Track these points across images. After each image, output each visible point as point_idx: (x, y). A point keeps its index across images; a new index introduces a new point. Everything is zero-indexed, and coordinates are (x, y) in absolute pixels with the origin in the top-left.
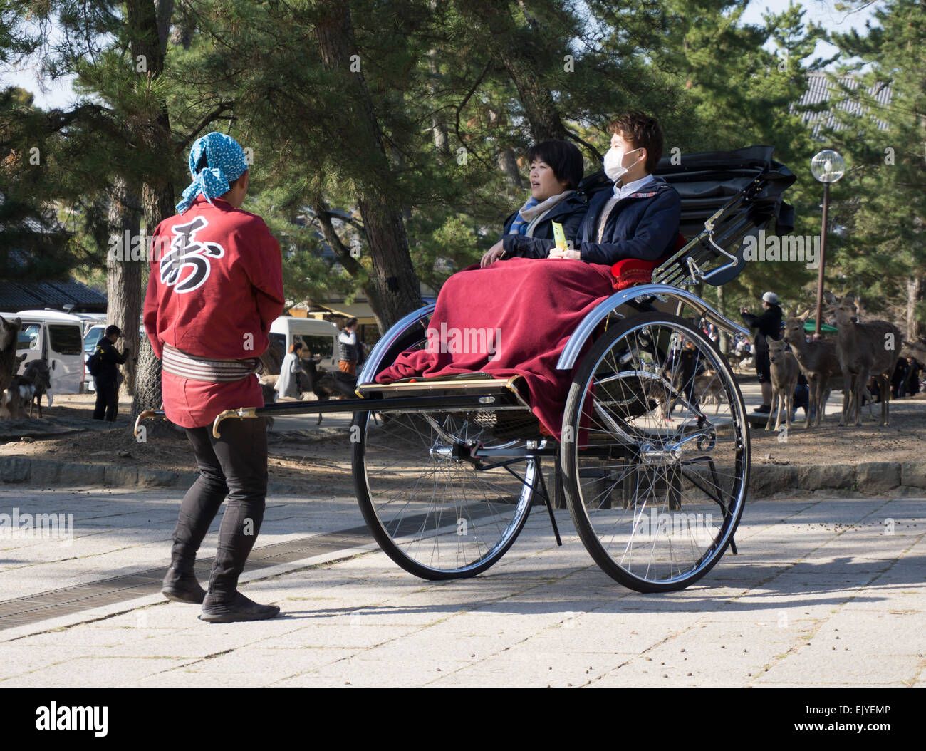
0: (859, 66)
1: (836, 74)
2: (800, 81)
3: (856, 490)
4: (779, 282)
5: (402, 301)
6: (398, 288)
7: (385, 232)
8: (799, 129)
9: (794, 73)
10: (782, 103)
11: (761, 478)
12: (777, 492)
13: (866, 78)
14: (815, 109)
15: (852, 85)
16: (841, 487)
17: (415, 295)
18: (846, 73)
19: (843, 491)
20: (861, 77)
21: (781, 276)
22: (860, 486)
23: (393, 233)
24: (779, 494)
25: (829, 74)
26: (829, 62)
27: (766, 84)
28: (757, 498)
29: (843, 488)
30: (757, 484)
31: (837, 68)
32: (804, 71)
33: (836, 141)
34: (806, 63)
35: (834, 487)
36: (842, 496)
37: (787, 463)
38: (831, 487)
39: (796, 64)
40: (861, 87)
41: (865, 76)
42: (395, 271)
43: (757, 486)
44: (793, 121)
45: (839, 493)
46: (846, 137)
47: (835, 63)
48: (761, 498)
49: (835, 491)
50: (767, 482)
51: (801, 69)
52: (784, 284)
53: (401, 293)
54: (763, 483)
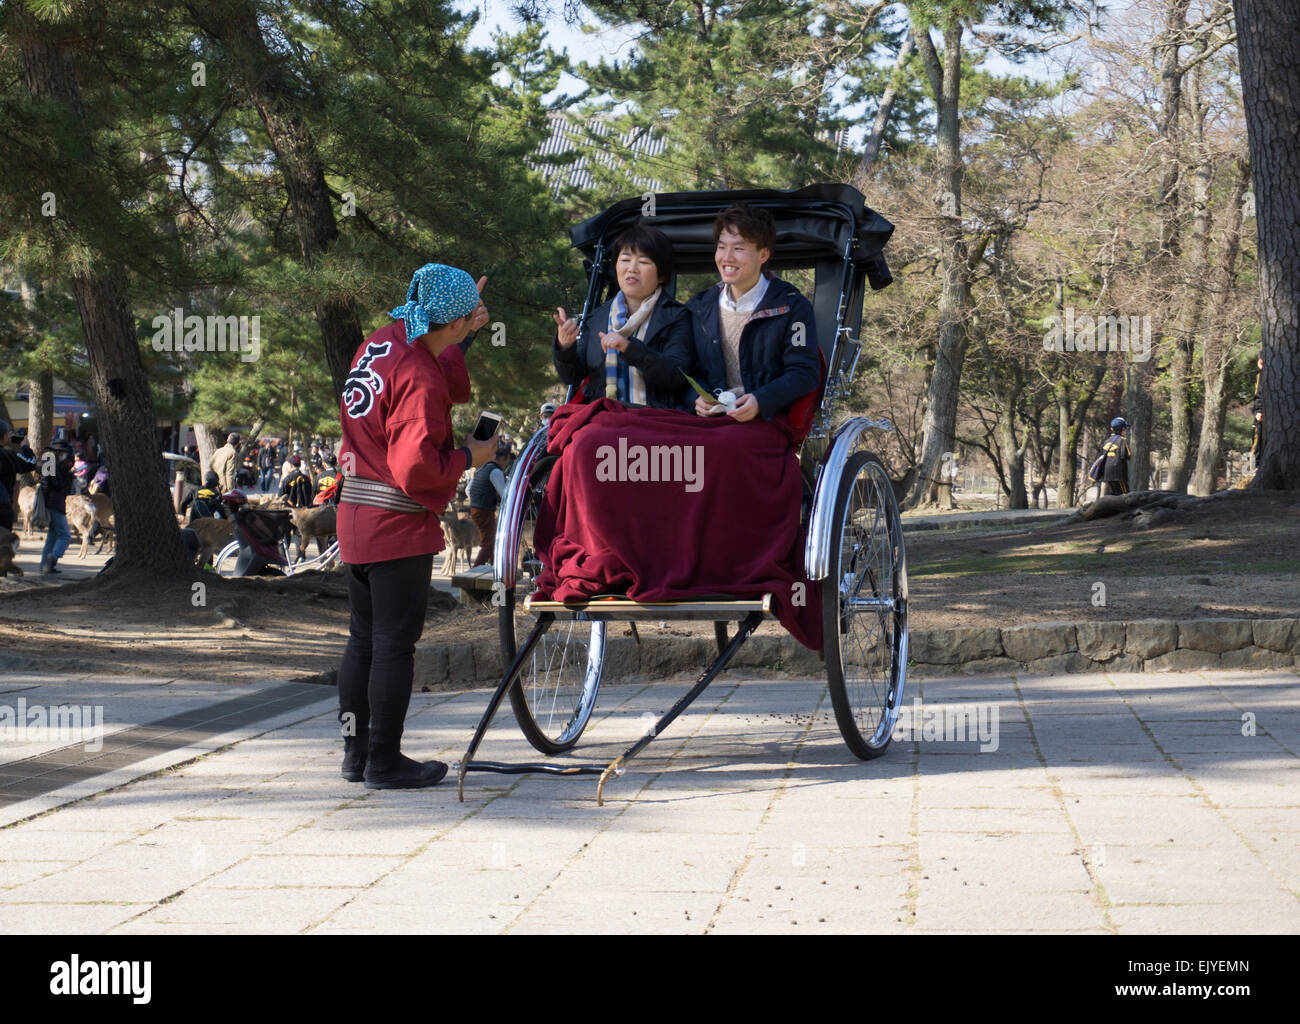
0: (610, 106)
1: (579, 116)
2: (539, 124)
3: (780, 669)
4: (512, 385)
5: (129, 411)
6: (125, 395)
7: (109, 320)
8: (538, 188)
9: (532, 113)
10: (518, 152)
11: (659, 653)
12: (679, 671)
13: (618, 123)
14: (554, 160)
15: (602, 132)
16: (762, 665)
17: (146, 403)
18: (593, 115)
19: (764, 670)
20: (611, 120)
21: (516, 378)
22: (786, 663)
23: (118, 320)
24: (682, 673)
25: (571, 116)
26: (575, 100)
27: (500, 127)
28: (654, 679)
29: (764, 666)
30: (653, 660)
31: (580, 109)
32: (544, 112)
33: (581, 202)
34: (547, 100)
35: (752, 665)
36: (762, 677)
37: (690, 634)
38: (748, 665)
39: (535, 102)
40: (611, 134)
41: (616, 119)
42: (120, 371)
43: (653, 664)
44: (531, 175)
45: (758, 673)
46: (595, 199)
47: (582, 104)
48: (659, 678)
49: (754, 671)
50: (666, 658)
51: (540, 108)
52: (521, 389)
53: (128, 400)
54: (662, 659)
